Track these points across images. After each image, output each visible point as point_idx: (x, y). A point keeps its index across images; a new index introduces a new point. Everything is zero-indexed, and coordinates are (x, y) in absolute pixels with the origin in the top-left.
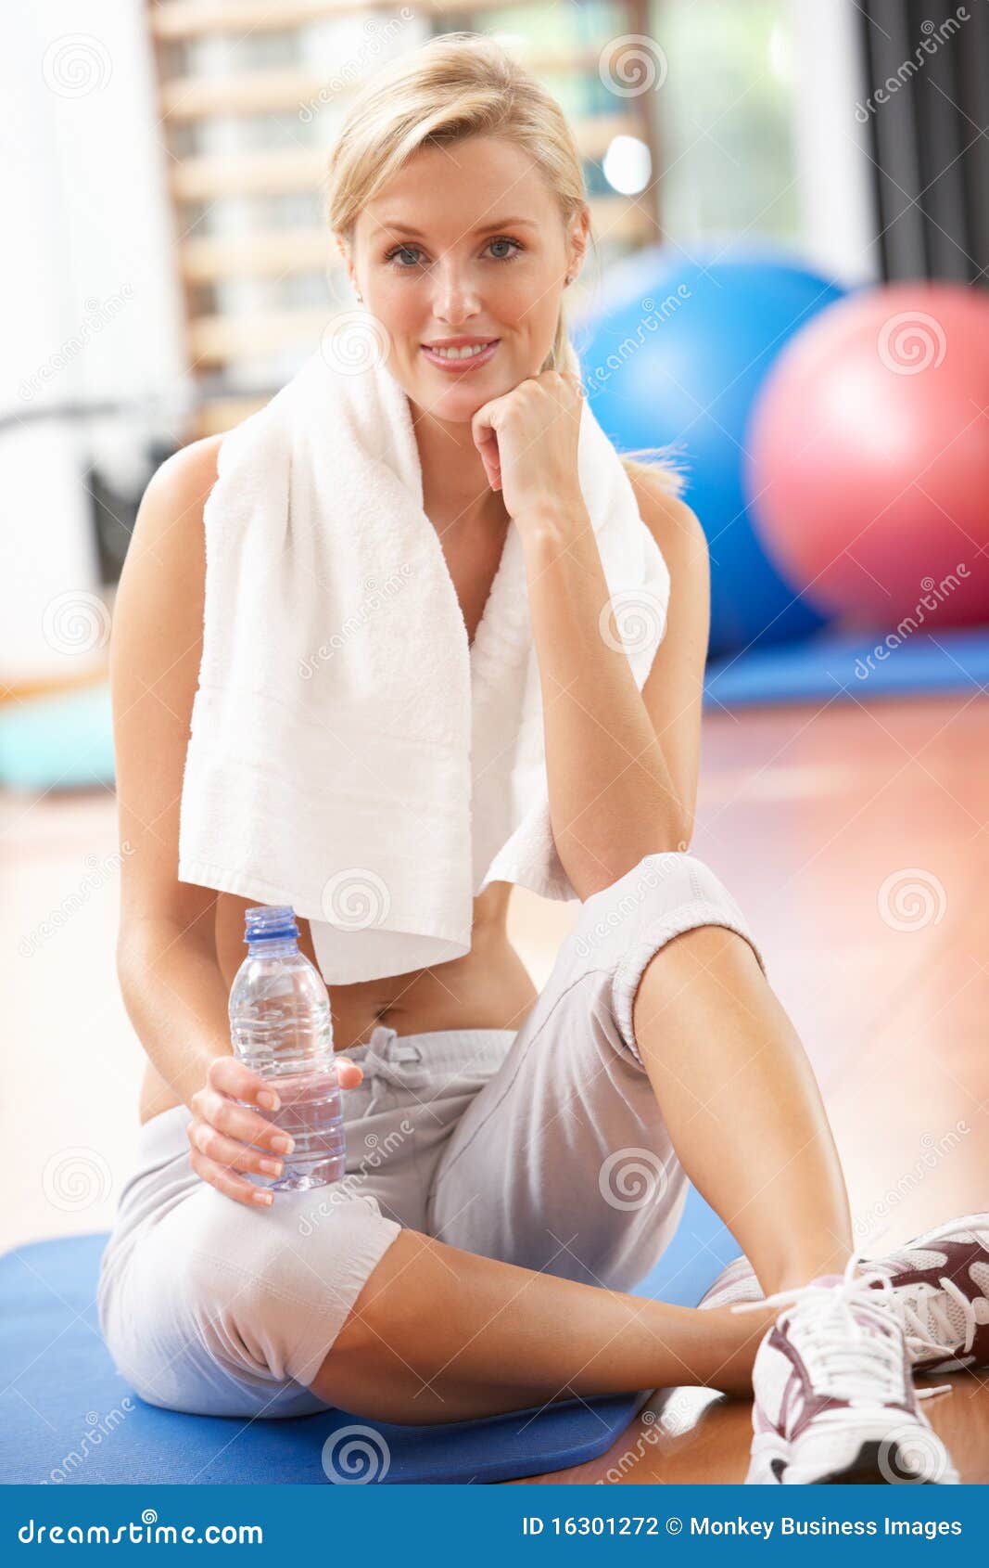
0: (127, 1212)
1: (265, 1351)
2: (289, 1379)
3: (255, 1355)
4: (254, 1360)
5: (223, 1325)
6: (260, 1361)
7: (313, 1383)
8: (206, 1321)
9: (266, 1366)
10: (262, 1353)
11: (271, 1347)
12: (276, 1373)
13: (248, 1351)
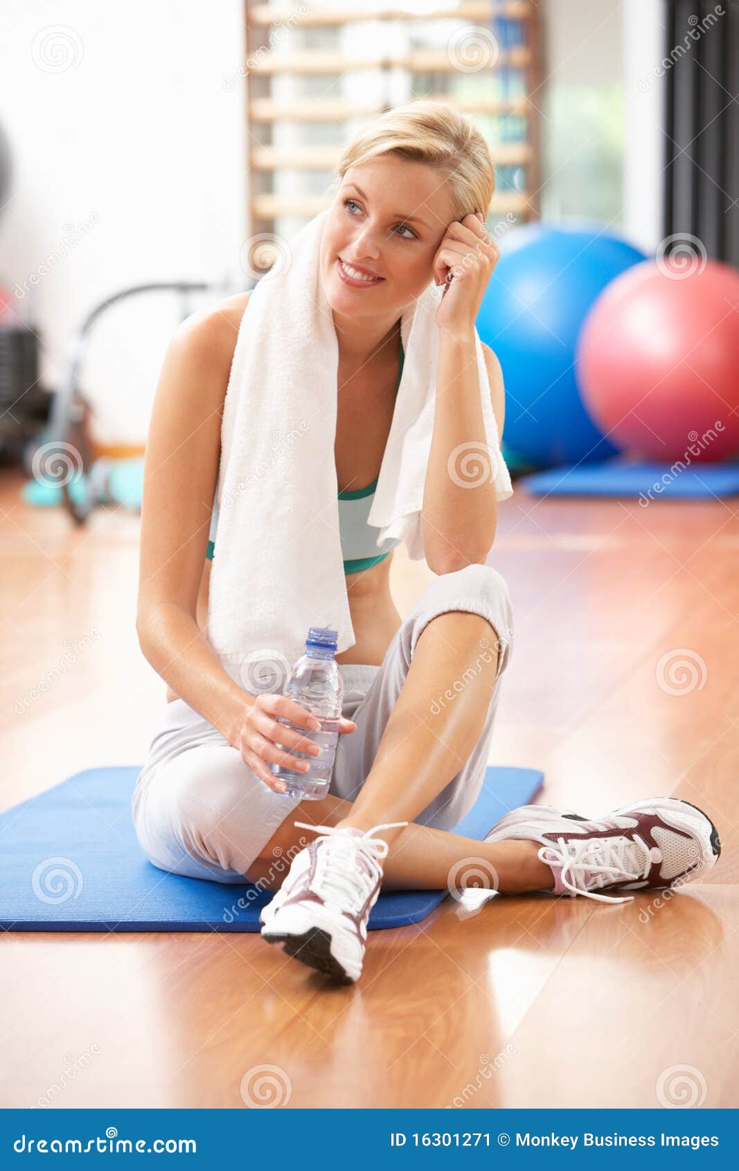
0: (155, 753)
1: (218, 853)
2: (231, 869)
3: (213, 856)
4: (211, 857)
5: (194, 836)
6: (214, 857)
7: (246, 873)
8: (184, 830)
9: (218, 861)
10: (216, 855)
11: (221, 852)
12: (224, 865)
13: (207, 850)
